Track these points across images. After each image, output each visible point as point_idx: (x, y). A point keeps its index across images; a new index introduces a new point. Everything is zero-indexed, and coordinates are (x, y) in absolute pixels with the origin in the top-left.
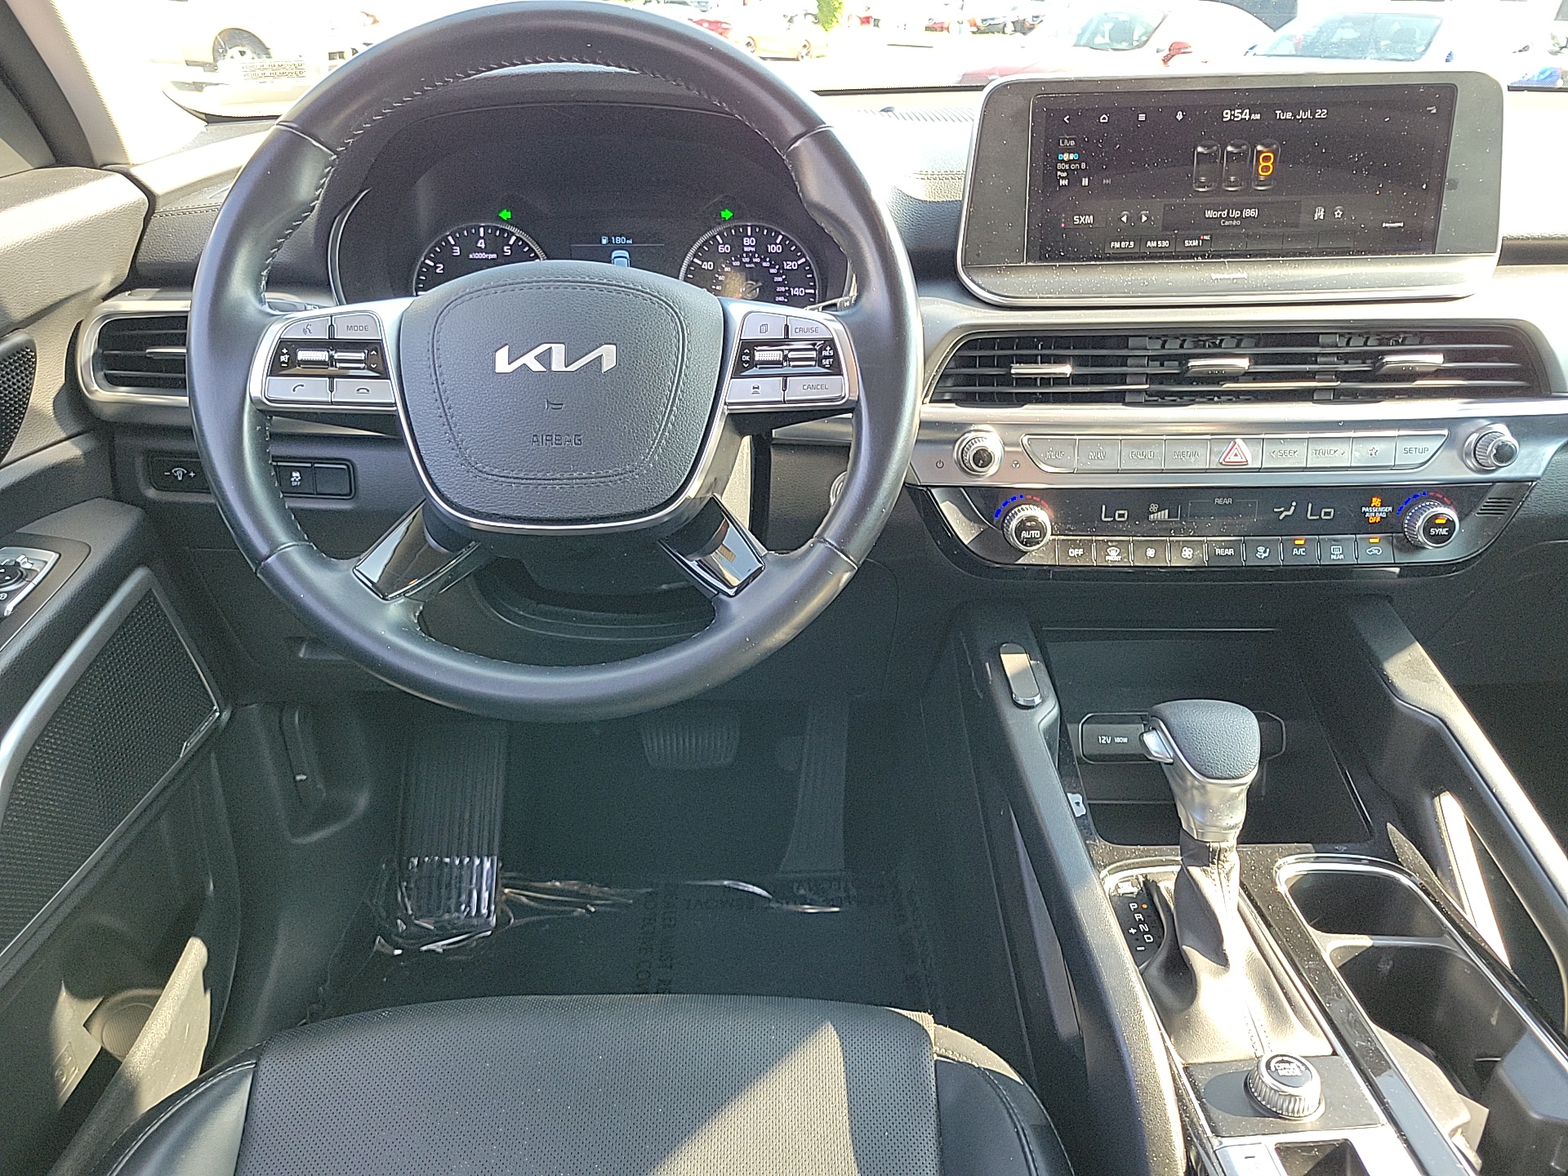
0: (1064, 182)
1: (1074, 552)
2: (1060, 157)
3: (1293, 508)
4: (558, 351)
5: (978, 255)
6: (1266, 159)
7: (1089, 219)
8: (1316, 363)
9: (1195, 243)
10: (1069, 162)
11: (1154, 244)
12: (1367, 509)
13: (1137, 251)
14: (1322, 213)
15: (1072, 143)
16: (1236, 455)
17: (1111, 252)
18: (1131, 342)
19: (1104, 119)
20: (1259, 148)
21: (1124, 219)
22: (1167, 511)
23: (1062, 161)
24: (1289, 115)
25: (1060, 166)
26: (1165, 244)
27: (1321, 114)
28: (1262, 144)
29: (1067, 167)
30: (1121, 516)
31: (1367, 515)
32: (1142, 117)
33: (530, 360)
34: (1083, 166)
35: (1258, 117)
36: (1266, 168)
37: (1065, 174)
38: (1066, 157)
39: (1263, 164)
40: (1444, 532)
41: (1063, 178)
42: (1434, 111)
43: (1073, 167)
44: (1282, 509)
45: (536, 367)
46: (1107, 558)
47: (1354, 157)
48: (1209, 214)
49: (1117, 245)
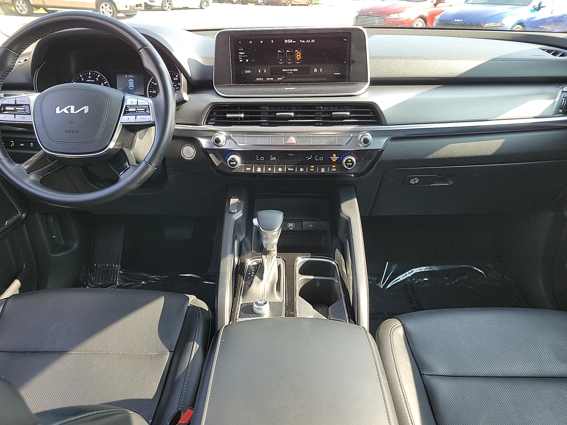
0: (241, 61)
1: (248, 169)
2: (239, 53)
3: (311, 157)
4: (73, 108)
5: (218, 82)
6: (299, 54)
7: (249, 72)
8: (315, 114)
9: (281, 79)
10: (242, 55)
11: (269, 79)
12: (331, 158)
13: (264, 81)
14: (316, 70)
15: (242, 49)
16: (291, 141)
17: (256, 81)
18: (262, 108)
19: (251, 42)
20: (296, 51)
21: (260, 71)
22: (275, 157)
23: (240, 55)
24: (304, 41)
25: (239, 56)
26: (272, 79)
27: (313, 41)
28: (297, 50)
29: (242, 56)
30: (262, 159)
31: (332, 159)
32: (262, 42)
33: (65, 110)
34: (246, 56)
35: (295, 42)
36: (299, 57)
37: (241, 58)
38: (241, 53)
39: (298, 56)
40: (351, 164)
41: (241, 59)
42: (346, 40)
43: (243, 56)
44: (308, 157)
45: (67, 112)
46: (257, 171)
47: (324, 54)
48: (284, 70)
49: (258, 79)
